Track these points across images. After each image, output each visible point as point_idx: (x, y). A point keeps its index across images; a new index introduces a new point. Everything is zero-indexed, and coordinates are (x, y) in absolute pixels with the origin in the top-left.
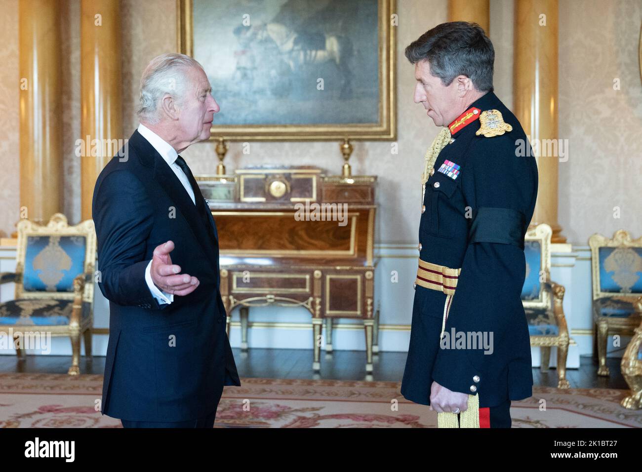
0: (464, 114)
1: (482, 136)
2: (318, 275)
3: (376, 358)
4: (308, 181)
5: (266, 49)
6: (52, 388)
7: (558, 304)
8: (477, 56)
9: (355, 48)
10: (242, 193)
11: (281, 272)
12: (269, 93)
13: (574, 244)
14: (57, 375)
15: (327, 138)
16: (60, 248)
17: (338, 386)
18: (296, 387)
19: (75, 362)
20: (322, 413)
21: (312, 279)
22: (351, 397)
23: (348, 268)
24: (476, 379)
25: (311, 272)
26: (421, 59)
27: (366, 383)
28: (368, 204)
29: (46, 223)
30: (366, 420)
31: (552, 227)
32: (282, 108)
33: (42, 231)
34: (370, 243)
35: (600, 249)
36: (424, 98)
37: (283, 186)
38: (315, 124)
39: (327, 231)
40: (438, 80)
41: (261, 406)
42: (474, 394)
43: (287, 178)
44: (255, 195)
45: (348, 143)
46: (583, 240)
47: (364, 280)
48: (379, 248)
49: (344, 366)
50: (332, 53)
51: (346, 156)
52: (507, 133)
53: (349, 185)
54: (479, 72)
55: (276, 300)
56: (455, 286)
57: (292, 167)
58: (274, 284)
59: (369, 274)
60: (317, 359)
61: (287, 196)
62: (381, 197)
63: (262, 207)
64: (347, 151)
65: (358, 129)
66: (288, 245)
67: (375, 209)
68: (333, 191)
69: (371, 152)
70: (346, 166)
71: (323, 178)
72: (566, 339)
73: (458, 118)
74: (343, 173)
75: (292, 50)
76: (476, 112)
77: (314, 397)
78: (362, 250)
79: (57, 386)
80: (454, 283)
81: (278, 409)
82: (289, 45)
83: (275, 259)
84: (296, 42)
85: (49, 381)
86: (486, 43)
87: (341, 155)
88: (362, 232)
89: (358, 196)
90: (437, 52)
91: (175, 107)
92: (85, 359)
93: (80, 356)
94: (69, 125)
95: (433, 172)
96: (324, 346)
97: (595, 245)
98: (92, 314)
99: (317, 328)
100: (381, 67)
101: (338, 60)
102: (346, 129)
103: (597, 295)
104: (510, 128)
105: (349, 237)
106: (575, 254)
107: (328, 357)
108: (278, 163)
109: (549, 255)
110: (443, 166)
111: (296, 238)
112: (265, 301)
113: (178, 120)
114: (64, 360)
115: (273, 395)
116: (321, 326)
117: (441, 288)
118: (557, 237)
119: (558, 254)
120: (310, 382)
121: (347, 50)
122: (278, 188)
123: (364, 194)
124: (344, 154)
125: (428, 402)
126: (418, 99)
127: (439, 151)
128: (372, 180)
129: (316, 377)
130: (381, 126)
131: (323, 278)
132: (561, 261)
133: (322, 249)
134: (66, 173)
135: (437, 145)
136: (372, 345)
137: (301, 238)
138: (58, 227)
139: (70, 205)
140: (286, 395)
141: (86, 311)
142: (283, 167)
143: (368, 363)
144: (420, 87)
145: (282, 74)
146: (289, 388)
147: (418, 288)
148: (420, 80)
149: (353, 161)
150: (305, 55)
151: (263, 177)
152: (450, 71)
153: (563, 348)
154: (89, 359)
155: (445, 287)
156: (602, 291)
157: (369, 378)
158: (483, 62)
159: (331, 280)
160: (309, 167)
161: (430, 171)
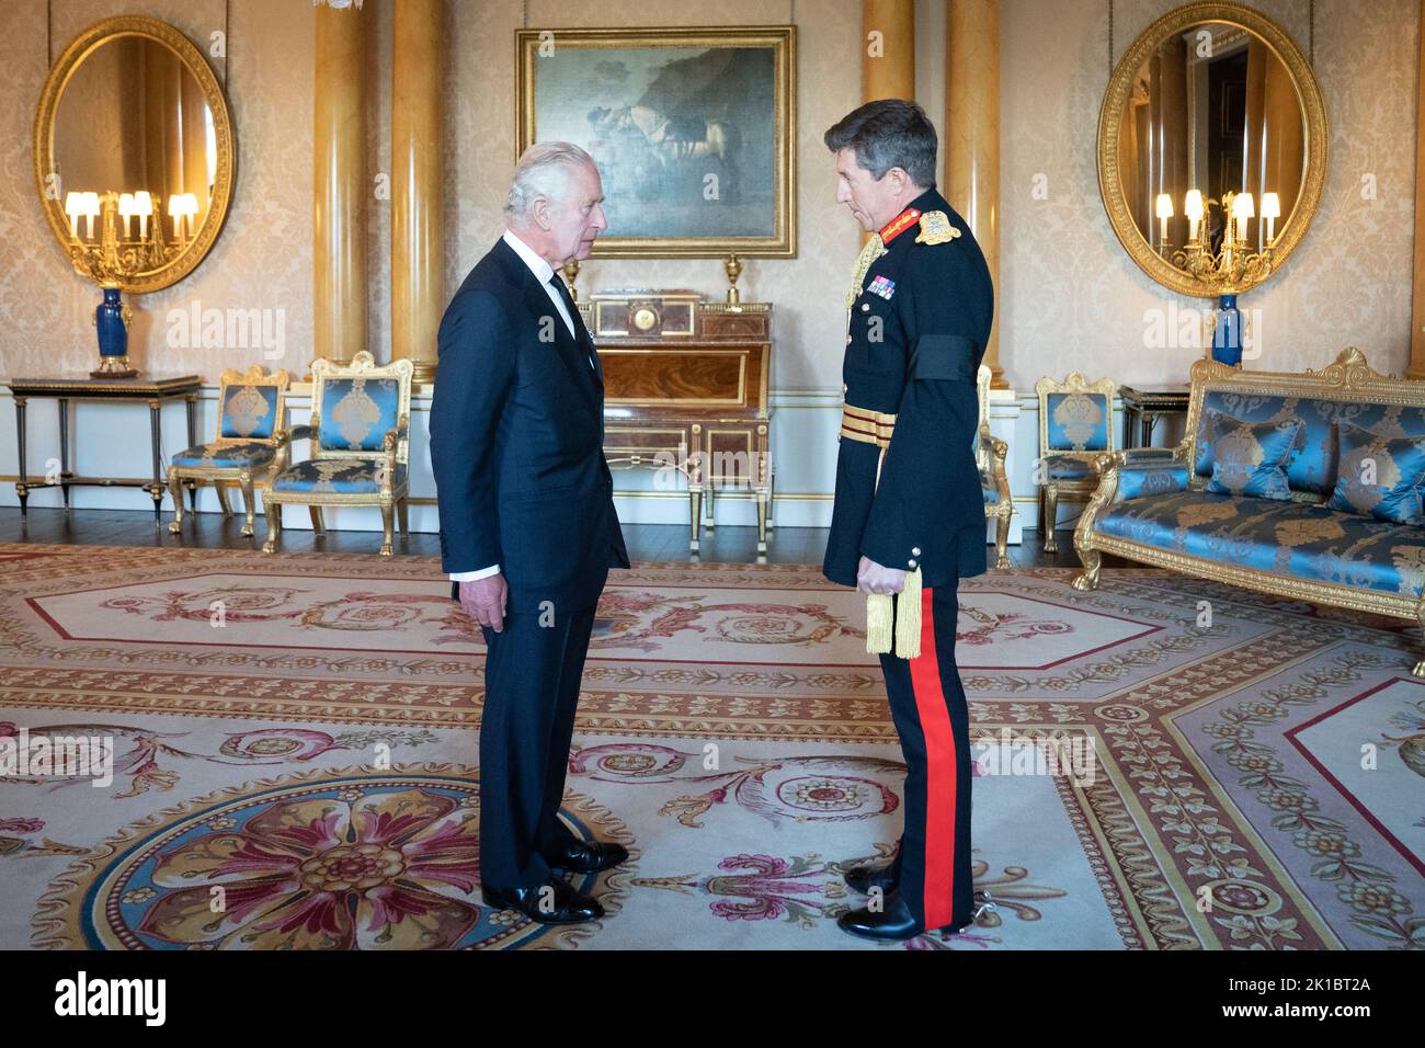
0: (899, 217)
1: (923, 244)
2: (697, 429)
3: (769, 535)
4: (684, 310)
5: (629, 139)
6: (360, 571)
7: (999, 465)
8: (916, 144)
9: (743, 139)
10: (598, 325)
11: (650, 426)
12: (633, 196)
13: (1019, 390)
14: (365, 556)
15: (707, 254)
16: (365, 395)
17: (723, 571)
18: (669, 570)
19: (388, 541)
20: (703, 603)
21: (689, 435)
22: (739, 583)
23: (735, 421)
24: (916, 551)
25: (689, 427)
26: (845, 146)
27: (759, 566)
28: (762, 338)
29: (347, 364)
30: (759, 612)
31: (992, 369)
32: (650, 215)
33: (343, 373)
34: (763, 388)
35: (1049, 396)
36: (850, 197)
37: (651, 316)
38: (691, 235)
39: (709, 374)
40: (866, 173)
41: (626, 595)
42: (914, 570)
43: (656, 305)
44: (616, 327)
45: (735, 261)
46: (1029, 385)
47: (756, 436)
48: (775, 396)
49: (728, 546)
50: (714, 144)
51: (732, 278)
52: (954, 239)
53: (737, 315)
54: (918, 164)
55: (642, 462)
56: (890, 436)
57: (663, 292)
58: (640, 441)
59: (762, 429)
60: (695, 538)
61: (656, 327)
62: (776, 331)
63: (623, 343)
64: (734, 271)
65: (748, 244)
66: (660, 392)
67: (770, 345)
68: (716, 323)
69: (764, 273)
70: (733, 291)
71: (703, 305)
72: (1008, 508)
73: (892, 222)
74: (729, 300)
75: (664, 141)
76: (915, 214)
77: (692, 584)
78: (753, 399)
79: (366, 569)
80: (889, 432)
81: (649, 598)
82: (660, 134)
83: (642, 410)
84: (668, 132)
85: (355, 563)
86: (926, 127)
87: (727, 275)
88: (754, 375)
89: (749, 329)
90: (865, 138)
91: (548, 213)
92: (399, 536)
93: (393, 532)
94: (376, 237)
95: (861, 292)
96: (705, 521)
97: (1043, 392)
98: (407, 479)
99: (696, 497)
100: (778, 163)
101: (722, 154)
102: (733, 243)
103: (1045, 453)
104: (958, 234)
105: (737, 381)
106: (1019, 403)
107: (709, 534)
108: (645, 286)
109: (988, 404)
110: (874, 283)
111: (668, 382)
112: (630, 463)
113: (549, 230)
114: (374, 536)
115: (640, 581)
116: (700, 494)
117: (874, 440)
118: (998, 382)
119: (999, 403)
120: (688, 566)
121: (733, 143)
122: (644, 319)
123: (756, 327)
124: (730, 275)
125: (854, 582)
126: (841, 198)
127: (868, 265)
128: (767, 308)
129: (695, 559)
130: (777, 239)
131: (703, 434)
132: (1002, 411)
133: (701, 396)
134: (371, 299)
135: (865, 258)
136: (766, 519)
137: (675, 383)
138: (363, 368)
139: (378, 340)
140: (659, 581)
141: (399, 475)
142: (652, 292)
143: (761, 541)
144: (843, 182)
145: (650, 172)
146: (662, 573)
147: (844, 441)
148: (843, 174)
149: (741, 284)
150: (680, 147)
151: (626, 303)
152: (881, 162)
153: (1005, 519)
154: (404, 536)
155: (879, 438)
156: (1050, 448)
157: (762, 560)
158: (923, 151)
159: (713, 435)
160: (685, 292)
161: (856, 291)
